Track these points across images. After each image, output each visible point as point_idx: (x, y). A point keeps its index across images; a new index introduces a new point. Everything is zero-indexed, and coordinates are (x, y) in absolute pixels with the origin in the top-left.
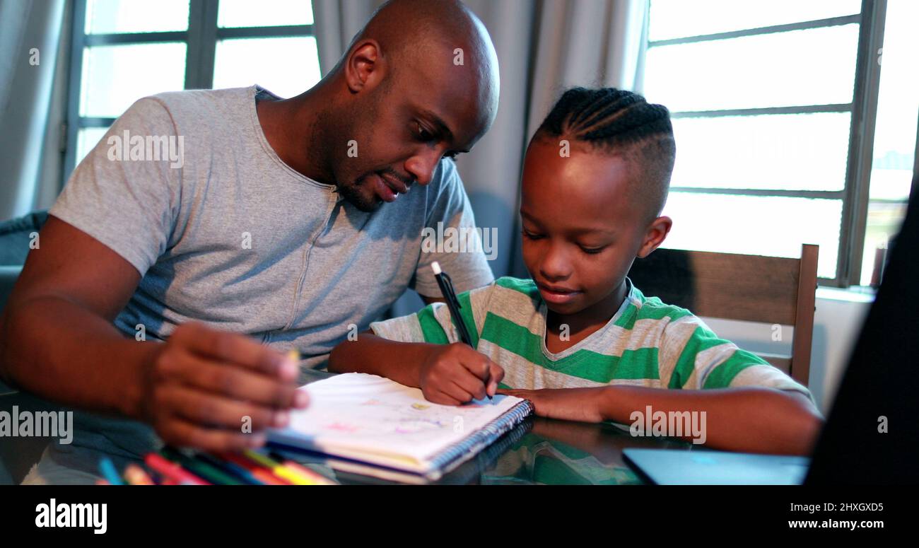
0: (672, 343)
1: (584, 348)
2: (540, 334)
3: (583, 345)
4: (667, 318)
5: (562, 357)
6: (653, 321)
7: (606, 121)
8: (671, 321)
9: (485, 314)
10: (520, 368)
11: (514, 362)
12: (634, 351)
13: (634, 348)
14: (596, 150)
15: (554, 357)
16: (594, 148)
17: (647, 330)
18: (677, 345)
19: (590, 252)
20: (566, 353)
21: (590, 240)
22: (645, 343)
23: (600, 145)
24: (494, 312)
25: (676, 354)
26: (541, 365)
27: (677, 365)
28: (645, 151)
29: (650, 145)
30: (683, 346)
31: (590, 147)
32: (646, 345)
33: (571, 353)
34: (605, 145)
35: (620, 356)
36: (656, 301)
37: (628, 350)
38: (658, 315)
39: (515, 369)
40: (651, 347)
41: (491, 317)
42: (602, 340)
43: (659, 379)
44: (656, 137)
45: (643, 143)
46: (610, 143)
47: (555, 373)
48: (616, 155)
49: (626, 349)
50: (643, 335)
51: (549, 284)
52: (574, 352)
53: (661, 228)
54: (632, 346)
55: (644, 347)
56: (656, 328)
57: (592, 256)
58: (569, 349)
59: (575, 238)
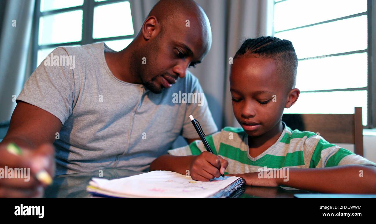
0: (309, 148)
1: (267, 154)
2: (246, 150)
3: (267, 152)
4: (305, 137)
5: (258, 159)
6: (299, 139)
7: (264, 45)
8: (307, 138)
9: (220, 144)
10: (238, 166)
11: (235, 164)
12: (292, 153)
13: (291, 152)
14: (261, 56)
15: (253, 159)
16: (260, 55)
17: (297, 143)
18: (311, 148)
19: (263, 103)
20: (259, 157)
21: (262, 97)
22: (297, 149)
23: (263, 54)
24: (224, 142)
25: (311, 152)
26: (248, 164)
27: (312, 157)
28: (283, 56)
29: (285, 55)
30: (315, 148)
31: (258, 55)
32: (298, 150)
33: (262, 157)
34: (265, 54)
35: (285, 156)
36: (297, 131)
37: (289, 153)
38: (301, 136)
39: (235, 167)
40: (300, 151)
41: (222, 145)
42: (275, 149)
43: (304, 165)
44: (288, 52)
45: (282, 54)
46: (267, 53)
47: (255, 167)
48: (270, 58)
49: (287, 152)
50: (295, 146)
51: (246, 120)
52: (263, 156)
53: (295, 94)
54: (291, 151)
55: (296, 151)
56: (301, 141)
57: (264, 105)
58: (261, 155)
59: (256, 97)
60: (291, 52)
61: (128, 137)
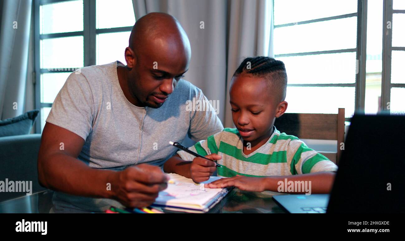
0: (292, 149)
1: (258, 152)
2: (241, 149)
3: (258, 151)
4: (289, 140)
5: (250, 156)
6: (284, 140)
7: (258, 66)
8: (291, 140)
9: (220, 142)
10: (233, 162)
11: (231, 160)
12: (277, 152)
13: (277, 151)
14: (254, 76)
15: (246, 156)
16: (253, 75)
17: (282, 144)
18: (294, 150)
19: (256, 114)
20: (251, 154)
21: (255, 109)
22: (281, 149)
23: (256, 74)
24: (223, 141)
25: (293, 153)
26: (242, 160)
27: (294, 157)
28: (273, 76)
29: (275, 74)
30: (296, 150)
31: (252, 75)
32: (282, 150)
33: (253, 154)
34: (257, 74)
35: (272, 154)
36: (284, 134)
37: (275, 152)
38: (286, 138)
39: (231, 162)
40: (284, 150)
41: (222, 143)
42: (264, 149)
43: (287, 162)
44: (278, 71)
45: (272, 73)
46: (259, 73)
47: (248, 162)
48: (262, 77)
49: (274, 151)
50: (280, 146)
51: (242, 127)
52: (254, 154)
53: (284, 106)
54: (276, 150)
55: (281, 150)
56: (285, 143)
57: (256, 115)
58: (253, 153)
59: (249, 109)
60: (281, 71)
61: (138, 152)
